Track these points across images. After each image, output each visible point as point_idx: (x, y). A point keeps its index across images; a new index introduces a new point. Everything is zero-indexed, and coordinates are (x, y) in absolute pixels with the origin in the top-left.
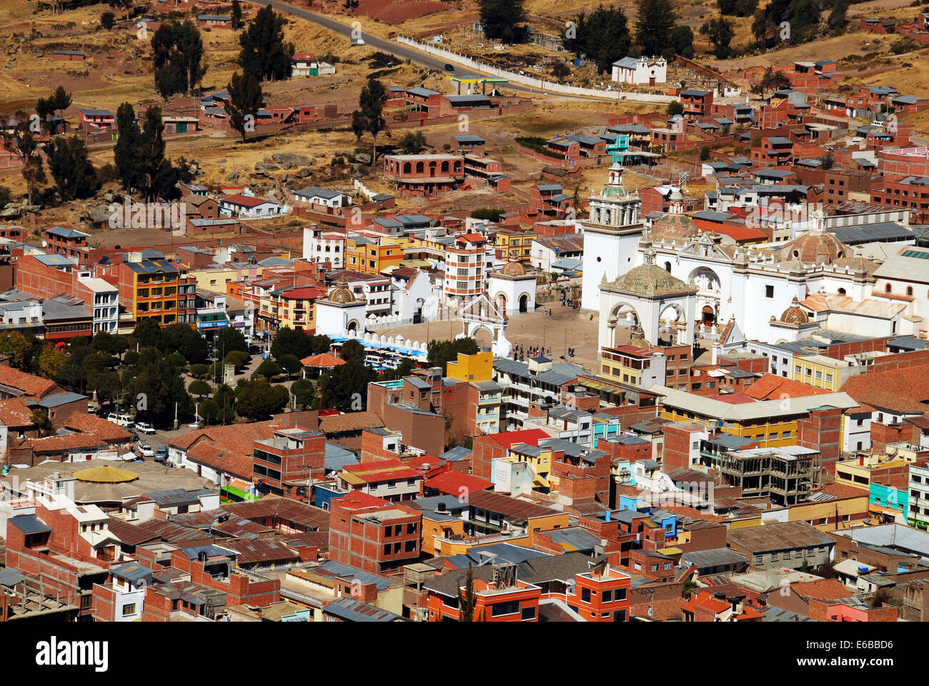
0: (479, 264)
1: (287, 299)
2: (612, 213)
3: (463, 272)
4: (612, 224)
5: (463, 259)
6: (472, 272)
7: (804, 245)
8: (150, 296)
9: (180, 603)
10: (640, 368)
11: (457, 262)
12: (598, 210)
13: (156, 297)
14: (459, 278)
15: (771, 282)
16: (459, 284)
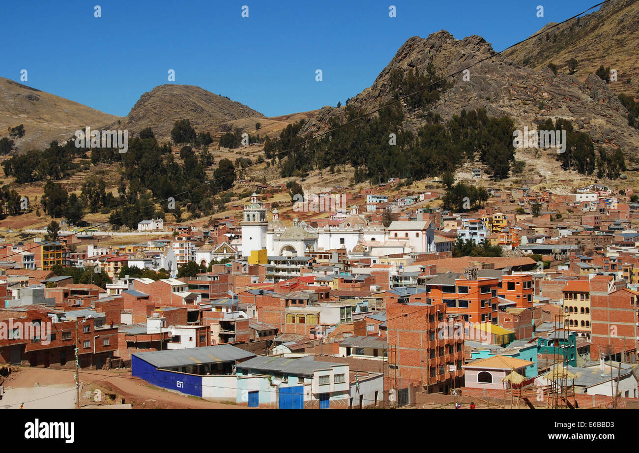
0: (189, 248)
1: (109, 262)
2: (256, 216)
3: (182, 252)
4: (256, 221)
5: (182, 245)
6: (186, 252)
7: (351, 220)
8: (49, 257)
9: (290, 302)
10: (328, 259)
11: (179, 247)
12: (248, 216)
13: (52, 258)
14: (180, 254)
15: (342, 236)
16: (180, 257)
